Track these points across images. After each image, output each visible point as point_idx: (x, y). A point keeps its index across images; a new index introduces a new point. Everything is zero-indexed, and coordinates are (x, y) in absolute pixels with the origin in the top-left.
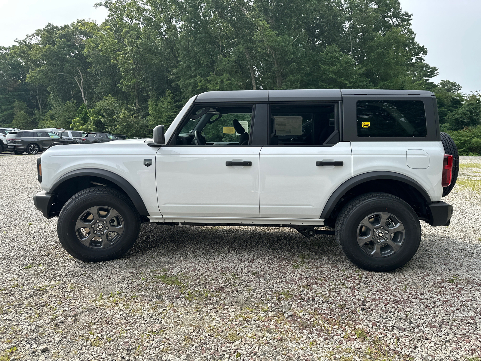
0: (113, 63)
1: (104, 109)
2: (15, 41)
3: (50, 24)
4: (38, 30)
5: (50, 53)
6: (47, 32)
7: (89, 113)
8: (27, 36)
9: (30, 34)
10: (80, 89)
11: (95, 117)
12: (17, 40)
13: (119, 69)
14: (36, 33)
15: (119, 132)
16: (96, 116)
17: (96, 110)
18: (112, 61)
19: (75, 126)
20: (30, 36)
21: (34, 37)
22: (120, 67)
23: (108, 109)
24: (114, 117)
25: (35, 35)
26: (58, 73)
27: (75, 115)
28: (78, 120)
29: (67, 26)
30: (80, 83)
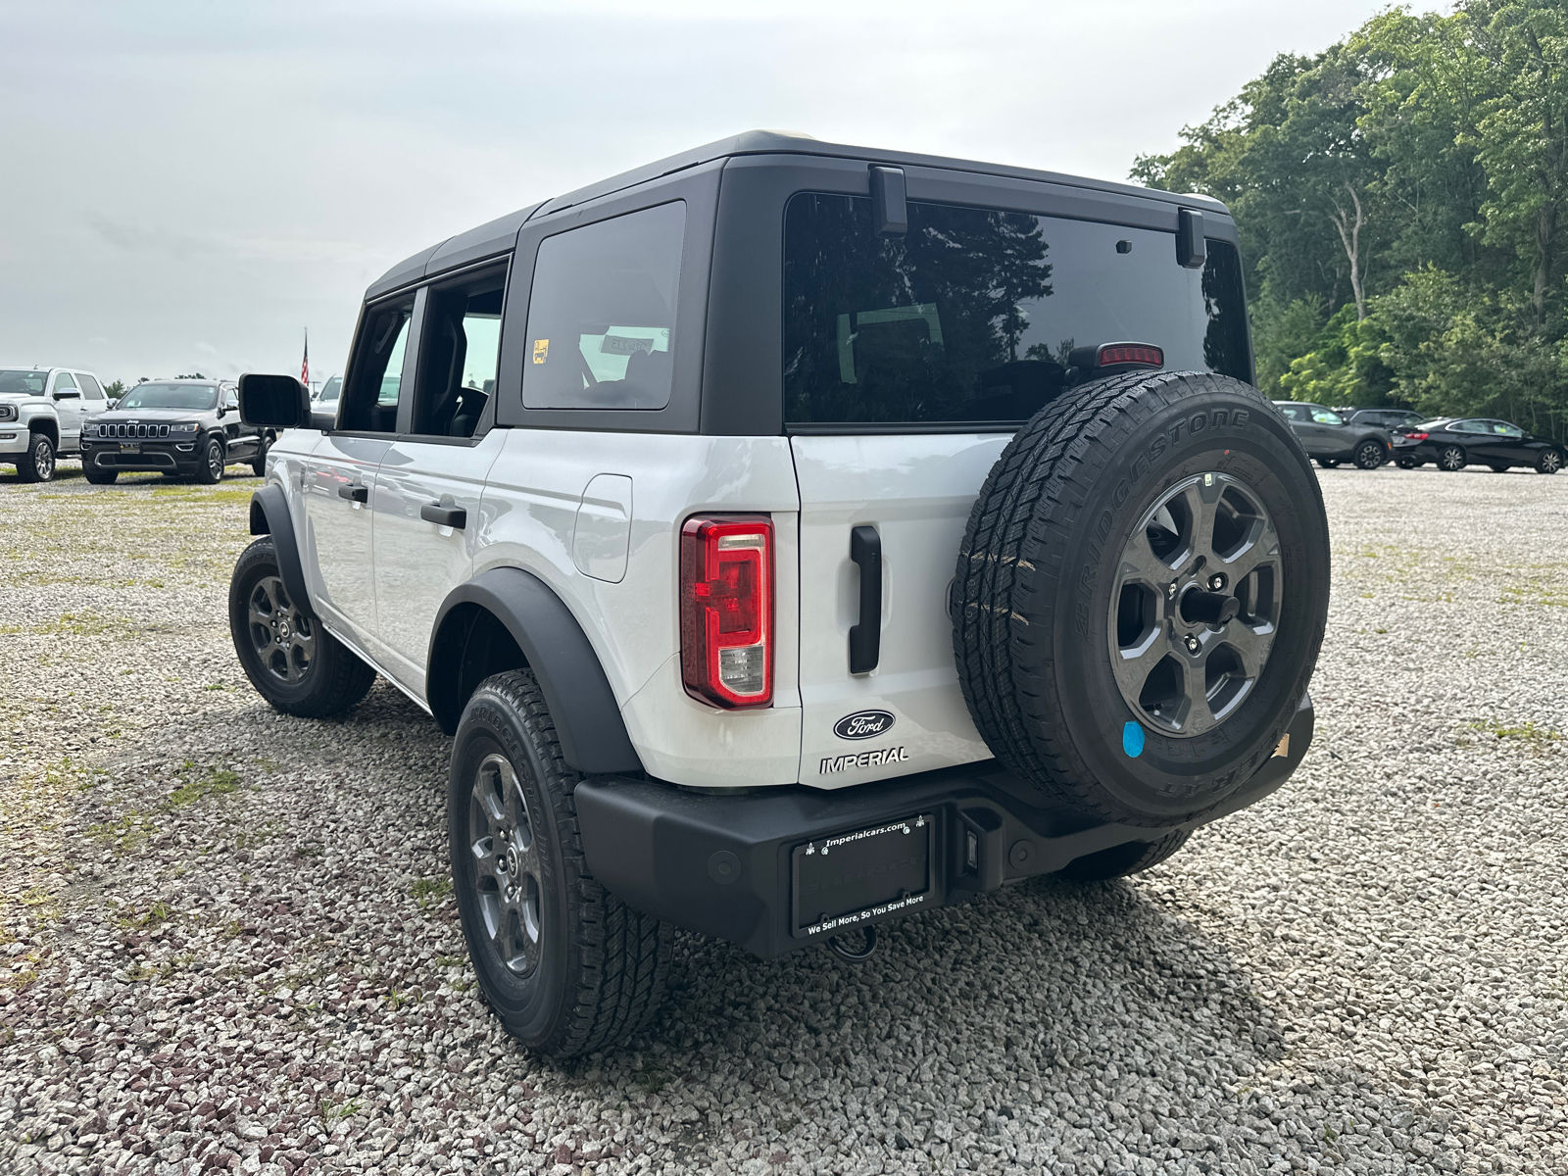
0: (1461, 145)
1: (1396, 317)
2: (1181, 135)
3: (1284, 56)
4: (1250, 84)
5: (1267, 152)
6: (1271, 83)
7: (1351, 334)
8: (1215, 110)
9: (1223, 104)
10: (1349, 253)
11: (1366, 349)
12: (1187, 130)
13: (1478, 163)
14: (1240, 97)
15: (1438, 398)
16: (1370, 344)
17: (1375, 323)
18: (1458, 140)
19: (1298, 380)
20: (1224, 110)
21: (1236, 108)
22: (1484, 158)
23: (1411, 318)
24: (1422, 346)
25: (1238, 101)
26: (1283, 210)
27: (1314, 343)
28: (1310, 360)
29: (1334, 51)
30: (1350, 236)
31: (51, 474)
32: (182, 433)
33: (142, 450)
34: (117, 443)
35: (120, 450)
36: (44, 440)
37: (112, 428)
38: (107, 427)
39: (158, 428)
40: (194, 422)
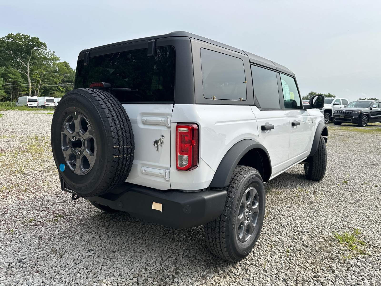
31: (328, 122)
32: (355, 114)
33: (345, 117)
34: (339, 115)
35: (339, 117)
36: (328, 114)
37: (339, 112)
38: (338, 112)
39: (350, 112)
40: (359, 111)
